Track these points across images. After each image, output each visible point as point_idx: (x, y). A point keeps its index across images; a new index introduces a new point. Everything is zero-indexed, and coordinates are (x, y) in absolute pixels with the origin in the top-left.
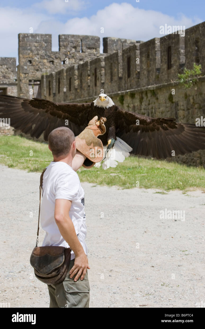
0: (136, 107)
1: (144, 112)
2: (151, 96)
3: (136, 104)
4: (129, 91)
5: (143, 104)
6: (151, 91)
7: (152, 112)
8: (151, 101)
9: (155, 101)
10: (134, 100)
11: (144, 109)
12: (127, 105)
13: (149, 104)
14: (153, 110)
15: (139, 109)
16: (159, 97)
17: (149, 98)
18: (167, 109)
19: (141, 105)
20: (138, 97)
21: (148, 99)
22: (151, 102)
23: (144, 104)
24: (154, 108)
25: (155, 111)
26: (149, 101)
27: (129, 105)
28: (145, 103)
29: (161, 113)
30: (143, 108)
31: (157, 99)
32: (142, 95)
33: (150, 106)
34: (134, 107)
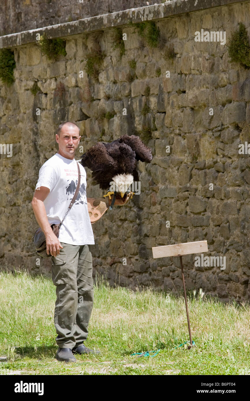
0: (72, 92)
1: (108, 110)
2: (142, 47)
3: (71, 81)
4: (40, 32)
5: (102, 77)
6: (140, 26)
7: (146, 109)
8: (140, 65)
9: (162, 62)
10: (61, 65)
11: (108, 98)
12: (31, 84)
13: (131, 79)
14: (153, 100)
15: (86, 96)
16: (177, 50)
17: (131, 55)
18: (222, 95)
19: (93, 81)
20: (81, 53)
21: (125, 59)
22: (139, 71)
23: (108, 78)
24: (154, 90)
25: (161, 102)
26: (133, 64)
27: (39, 84)
28: (111, 72)
29: (188, 111)
30: (102, 95)
31: (172, 55)
32: (97, 41)
33: (137, 86)
34: (62, 90)
